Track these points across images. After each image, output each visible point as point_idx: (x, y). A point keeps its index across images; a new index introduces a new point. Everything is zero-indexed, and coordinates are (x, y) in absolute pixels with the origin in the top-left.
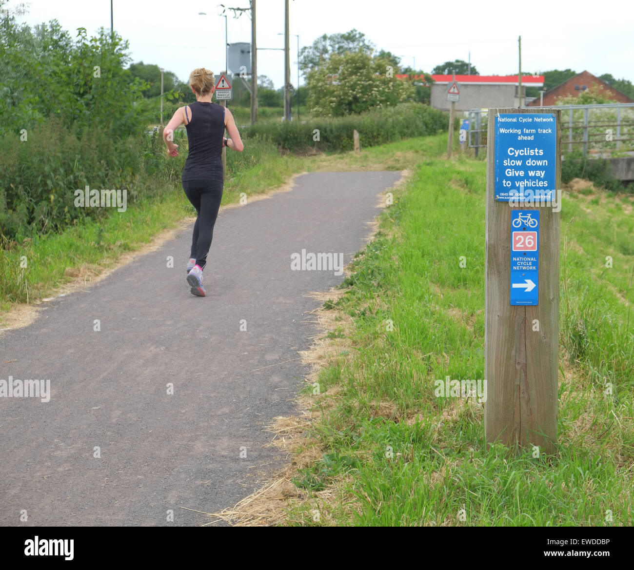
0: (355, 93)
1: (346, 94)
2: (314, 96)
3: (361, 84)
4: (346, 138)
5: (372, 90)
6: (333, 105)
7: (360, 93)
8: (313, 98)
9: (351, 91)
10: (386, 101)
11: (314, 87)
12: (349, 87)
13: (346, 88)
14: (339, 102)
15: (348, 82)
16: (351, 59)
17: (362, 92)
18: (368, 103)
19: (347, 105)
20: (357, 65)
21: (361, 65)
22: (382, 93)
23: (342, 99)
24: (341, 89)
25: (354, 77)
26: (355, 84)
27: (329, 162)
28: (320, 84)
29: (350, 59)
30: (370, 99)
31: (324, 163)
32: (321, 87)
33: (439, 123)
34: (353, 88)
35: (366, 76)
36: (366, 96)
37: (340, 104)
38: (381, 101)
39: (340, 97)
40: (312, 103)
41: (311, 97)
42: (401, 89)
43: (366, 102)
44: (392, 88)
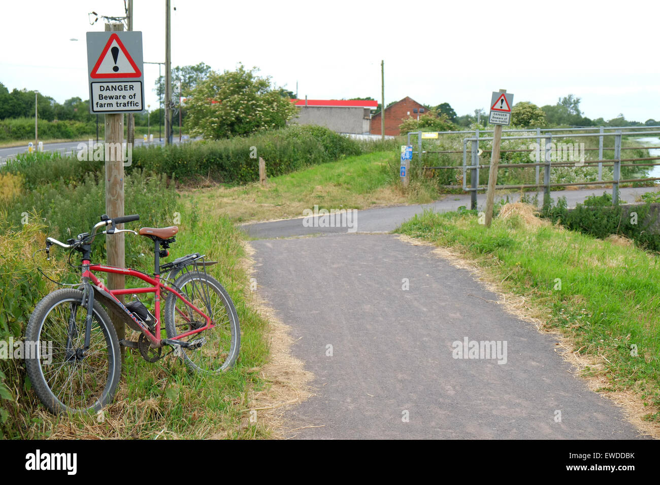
0: (238, 113)
1: (227, 114)
2: (192, 116)
3: (243, 104)
4: (245, 166)
5: (255, 110)
6: (215, 126)
7: (243, 113)
8: (192, 118)
9: (233, 111)
10: (271, 122)
11: (193, 107)
12: (231, 107)
13: (228, 108)
14: (221, 122)
15: (230, 101)
16: (233, 77)
17: (245, 113)
18: (252, 124)
19: (228, 125)
20: (240, 83)
21: (244, 83)
22: (266, 113)
23: (224, 120)
24: (223, 109)
25: (236, 96)
26: (238, 103)
27: (231, 198)
28: (200, 103)
29: (231, 77)
30: (254, 120)
31: (225, 200)
32: (200, 106)
33: (338, 146)
34: (236, 107)
35: (248, 95)
36: (250, 117)
37: (222, 124)
38: (266, 122)
39: (222, 117)
40: (190, 124)
41: (189, 117)
42: (287, 109)
43: (249, 122)
44: (276, 109)
